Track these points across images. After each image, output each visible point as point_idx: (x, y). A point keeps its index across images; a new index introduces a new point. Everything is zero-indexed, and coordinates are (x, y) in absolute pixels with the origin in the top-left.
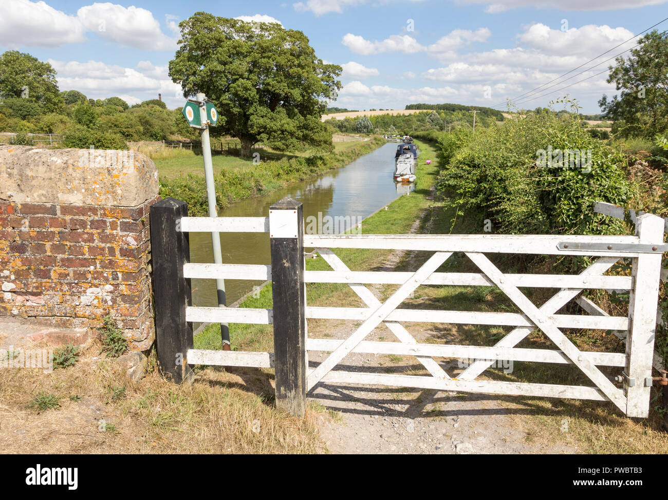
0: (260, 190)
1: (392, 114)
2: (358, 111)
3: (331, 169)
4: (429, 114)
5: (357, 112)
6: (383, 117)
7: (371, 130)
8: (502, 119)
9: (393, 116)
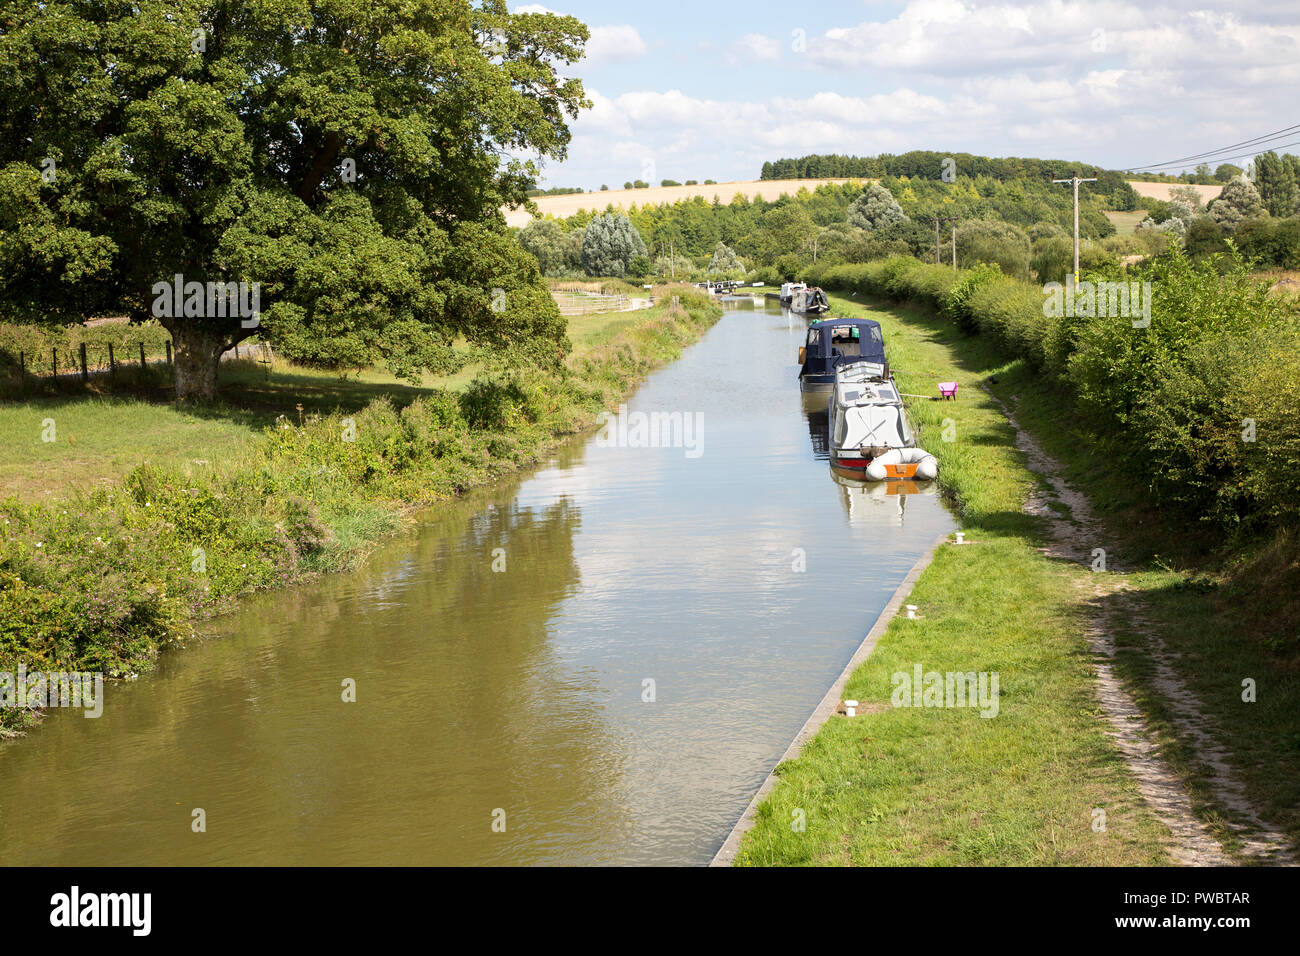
0: (311, 551)
1: (716, 199)
2: (579, 191)
3: (558, 435)
4: (856, 196)
5: (575, 197)
6: (682, 211)
7: (641, 263)
8: (1130, 203)
9: (717, 207)
